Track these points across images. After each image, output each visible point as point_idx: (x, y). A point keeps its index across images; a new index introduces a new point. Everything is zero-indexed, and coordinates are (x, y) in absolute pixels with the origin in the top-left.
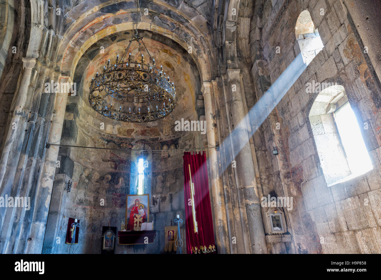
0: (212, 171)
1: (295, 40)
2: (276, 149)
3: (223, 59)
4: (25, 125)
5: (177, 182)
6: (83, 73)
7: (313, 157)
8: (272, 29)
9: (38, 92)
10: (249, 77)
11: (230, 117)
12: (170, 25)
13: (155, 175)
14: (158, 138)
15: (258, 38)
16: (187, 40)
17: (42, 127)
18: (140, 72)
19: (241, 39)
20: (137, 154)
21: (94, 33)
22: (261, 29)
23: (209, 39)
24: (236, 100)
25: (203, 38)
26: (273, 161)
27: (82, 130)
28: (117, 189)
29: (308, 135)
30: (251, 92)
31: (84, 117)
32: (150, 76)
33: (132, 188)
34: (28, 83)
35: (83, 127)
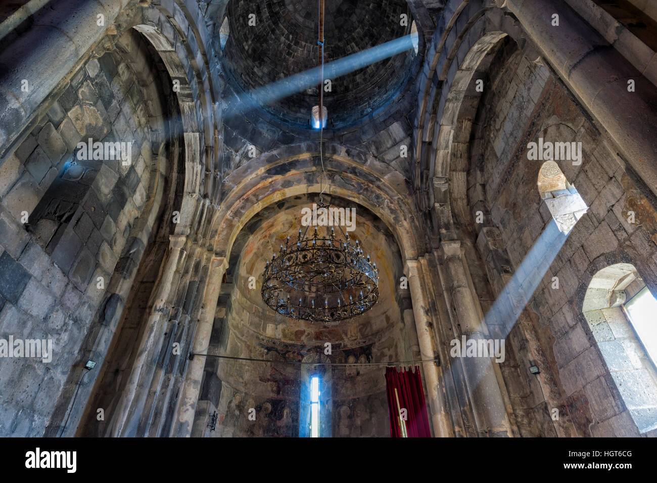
0: (432, 399)
1: (540, 199)
2: (534, 364)
3: (433, 228)
4: (166, 326)
5: (373, 419)
6: (240, 252)
7: (603, 380)
8: (500, 185)
9: (185, 280)
10: (473, 251)
11: (452, 312)
12: (356, 186)
13: (337, 405)
14: (341, 344)
15: (481, 198)
16: (380, 204)
17: (186, 329)
18: (331, 251)
19: (456, 200)
20: (309, 370)
21: (258, 201)
22: (484, 186)
23: (409, 201)
24: (459, 286)
25: (402, 200)
26: (532, 385)
27: (234, 332)
28: (280, 427)
29: (586, 341)
30: (481, 273)
31: (237, 314)
32: (345, 257)
33: (303, 427)
34: (174, 268)
35: (236, 327)
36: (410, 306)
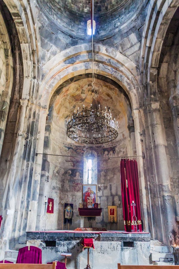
3: (148, 94)
4: (24, 142)
5: (115, 177)
6: (53, 104)
9: (29, 121)
10: (166, 106)
11: (152, 135)
12: (110, 69)
13: (99, 171)
14: (101, 146)
16: (122, 80)
19: (161, 79)
20: (87, 157)
21: (60, 78)
22: (175, 72)
23: (137, 79)
24: (157, 124)
25: (134, 78)
27: (53, 142)
28: (75, 180)
31: (54, 133)
33: (85, 180)
34: (24, 115)
35: (54, 140)
36: (134, 131)
